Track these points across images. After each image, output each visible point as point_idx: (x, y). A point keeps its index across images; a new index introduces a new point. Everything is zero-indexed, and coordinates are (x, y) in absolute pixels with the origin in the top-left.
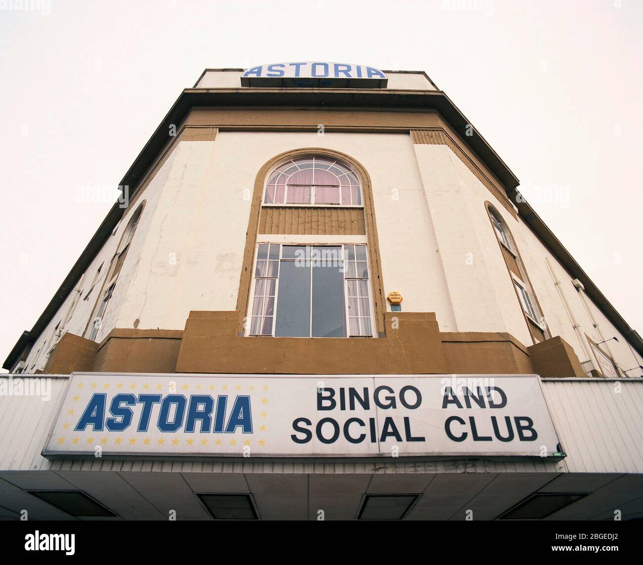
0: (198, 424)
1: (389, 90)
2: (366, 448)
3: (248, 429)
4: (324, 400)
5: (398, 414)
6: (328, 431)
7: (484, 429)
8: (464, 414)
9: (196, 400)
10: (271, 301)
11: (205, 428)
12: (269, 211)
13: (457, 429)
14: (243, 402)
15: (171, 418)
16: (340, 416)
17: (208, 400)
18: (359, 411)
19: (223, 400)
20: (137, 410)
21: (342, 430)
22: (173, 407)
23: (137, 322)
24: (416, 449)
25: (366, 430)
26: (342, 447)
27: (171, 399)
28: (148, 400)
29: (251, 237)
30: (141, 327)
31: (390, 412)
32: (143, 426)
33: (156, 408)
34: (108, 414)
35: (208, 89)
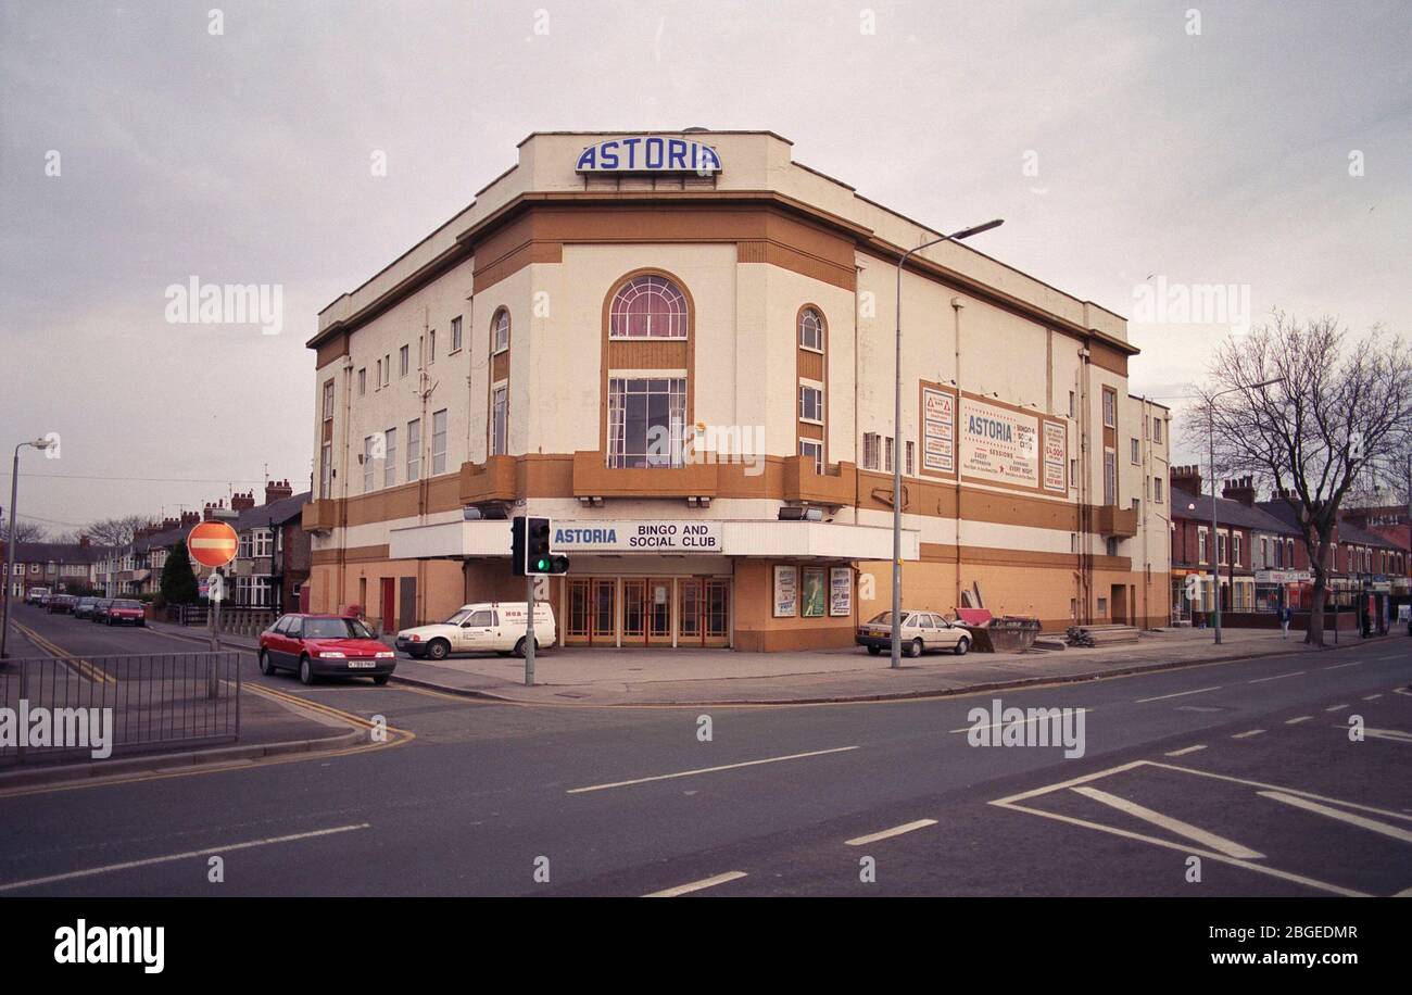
0: (597, 540)
1: (721, 192)
2: (655, 548)
3: (615, 541)
4: (641, 530)
5: (667, 536)
6: (642, 542)
7: (697, 541)
8: (690, 536)
9: (595, 531)
10: (621, 427)
11: (600, 541)
12: (616, 344)
13: (687, 541)
14: (612, 532)
15: (588, 538)
16: (647, 536)
17: (599, 531)
18: (653, 535)
19: (605, 531)
20: (575, 535)
21: (647, 542)
22: (587, 534)
23: (540, 449)
24: (672, 548)
25: (655, 542)
26: (647, 547)
27: (586, 531)
28: (578, 532)
29: (604, 373)
30: (545, 452)
31: (664, 536)
32: (578, 540)
33: (581, 535)
34: (565, 537)
35: (546, 194)
